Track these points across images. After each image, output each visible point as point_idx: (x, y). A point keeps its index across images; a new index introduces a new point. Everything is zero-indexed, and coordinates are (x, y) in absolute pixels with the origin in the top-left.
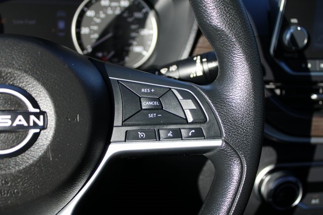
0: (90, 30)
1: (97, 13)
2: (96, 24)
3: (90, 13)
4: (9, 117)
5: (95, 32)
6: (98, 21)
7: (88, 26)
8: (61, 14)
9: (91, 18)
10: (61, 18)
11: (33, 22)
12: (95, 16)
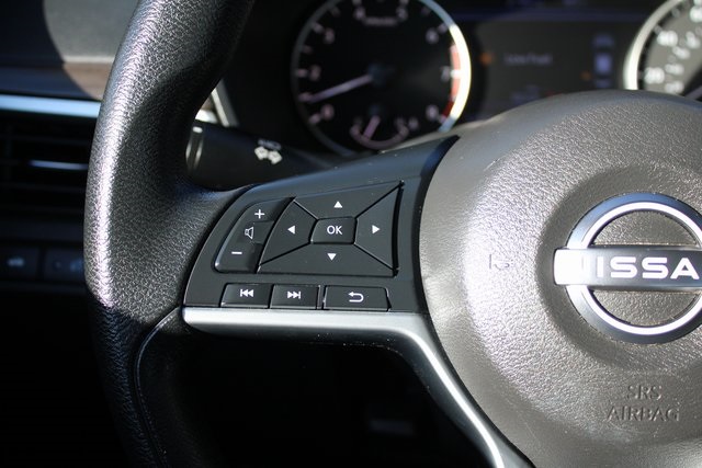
0: (666, 73)
1: (682, 36)
2: (679, 61)
3: (666, 38)
4: (664, 260)
5: (675, 78)
6: (682, 53)
7: (661, 65)
8: (603, 40)
9: (668, 50)
10: (604, 50)
11: (544, 60)
12: (678, 45)
